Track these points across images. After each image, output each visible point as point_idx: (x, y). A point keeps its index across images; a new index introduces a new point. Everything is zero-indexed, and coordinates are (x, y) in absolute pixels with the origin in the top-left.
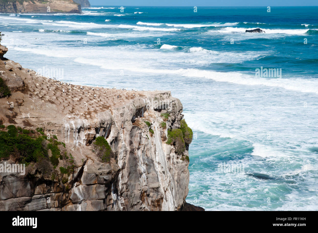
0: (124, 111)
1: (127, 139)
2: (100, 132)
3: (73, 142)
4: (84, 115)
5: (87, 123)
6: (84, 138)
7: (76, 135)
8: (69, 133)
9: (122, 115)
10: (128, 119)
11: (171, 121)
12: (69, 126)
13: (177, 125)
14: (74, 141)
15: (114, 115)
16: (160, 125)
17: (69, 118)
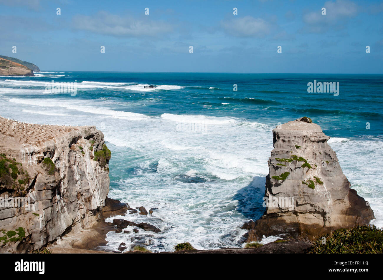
0: (64, 140)
1: (66, 159)
2: (47, 155)
3: (28, 162)
4: (35, 144)
5: (37, 149)
6: (36, 159)
7: (29, 157)
8: (24, 156)
9: (62, 143)
10: (67, 145)
11: (96, 145)
12: (24, 151)
13: (101, 148)
14: (29, 162)
15: (56, 143)
16: (89, 148)
17: (25, 146)
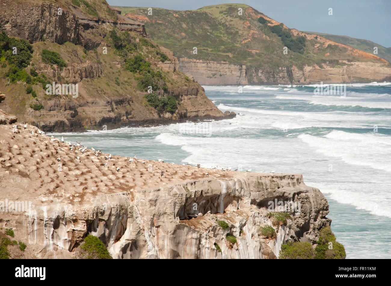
0: (157, 196)
1: (166, 247)
2: (98, 229)
3: (43, 243)
4: (71, 198)
5: (70, 211)
6: (66, 237)
7: (49, 231)
8: (36, 227)
9: (153, 203)
10: (168, 211)
11: (294, 226)
12: (35, 213)
13: (312, 237)
14: (45, 242)
15: (135, 201)
16: (258, 231)
17: (42, 202)
